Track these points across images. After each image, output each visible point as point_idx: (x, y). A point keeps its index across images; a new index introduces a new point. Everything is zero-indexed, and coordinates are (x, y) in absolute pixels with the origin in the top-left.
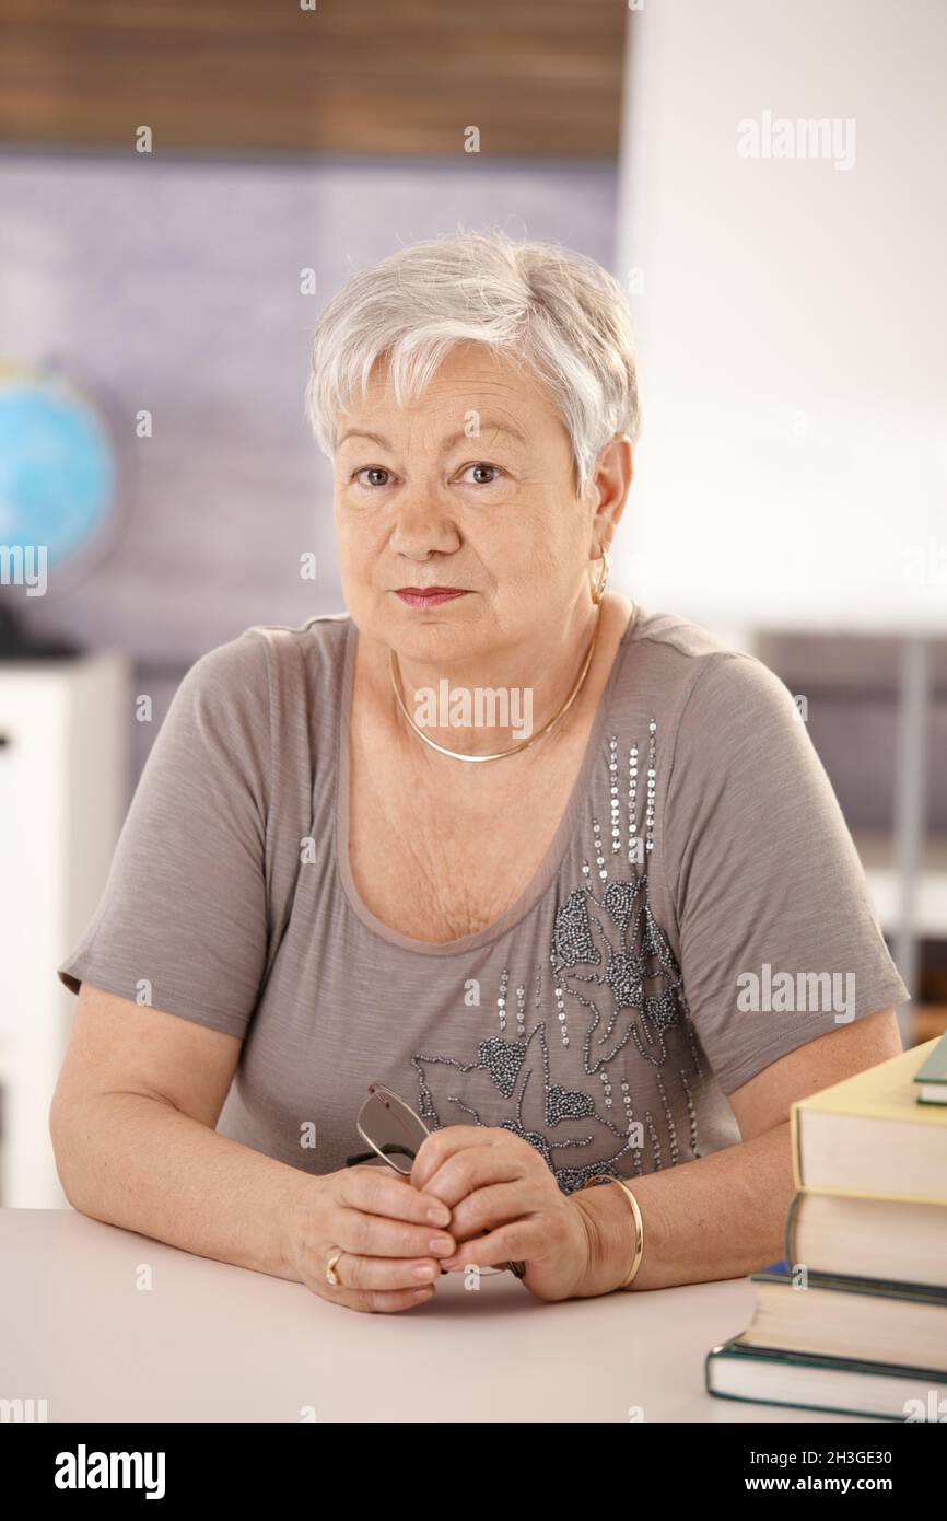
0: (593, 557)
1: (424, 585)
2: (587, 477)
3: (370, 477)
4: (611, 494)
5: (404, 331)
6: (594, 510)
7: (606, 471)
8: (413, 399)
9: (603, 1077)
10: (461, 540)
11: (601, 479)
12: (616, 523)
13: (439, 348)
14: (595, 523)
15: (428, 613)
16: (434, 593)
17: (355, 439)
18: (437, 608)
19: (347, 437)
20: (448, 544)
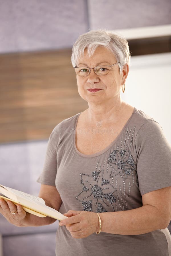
0: (122, 84)
1: (93, 88)
2: (121, 71)
3: (83, 71)
4: (125, 74)
5: (90, 44)
6: (122, 76)
7: (124, 70)
8: (91, 55)
9: (113, 178)
10: (100, 80)
11: (123, 71)
12: (126, 79)
13: (96, 46)
14: (123, 78)
15: (94, 93)
16: (96, 90)
17: (81, 65)
18: (96, 92)
19: (79, 64)
20: (97, 81)
